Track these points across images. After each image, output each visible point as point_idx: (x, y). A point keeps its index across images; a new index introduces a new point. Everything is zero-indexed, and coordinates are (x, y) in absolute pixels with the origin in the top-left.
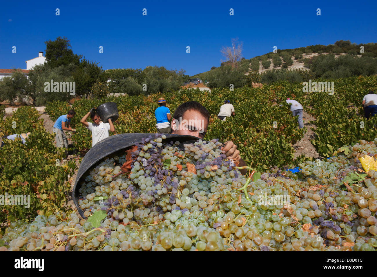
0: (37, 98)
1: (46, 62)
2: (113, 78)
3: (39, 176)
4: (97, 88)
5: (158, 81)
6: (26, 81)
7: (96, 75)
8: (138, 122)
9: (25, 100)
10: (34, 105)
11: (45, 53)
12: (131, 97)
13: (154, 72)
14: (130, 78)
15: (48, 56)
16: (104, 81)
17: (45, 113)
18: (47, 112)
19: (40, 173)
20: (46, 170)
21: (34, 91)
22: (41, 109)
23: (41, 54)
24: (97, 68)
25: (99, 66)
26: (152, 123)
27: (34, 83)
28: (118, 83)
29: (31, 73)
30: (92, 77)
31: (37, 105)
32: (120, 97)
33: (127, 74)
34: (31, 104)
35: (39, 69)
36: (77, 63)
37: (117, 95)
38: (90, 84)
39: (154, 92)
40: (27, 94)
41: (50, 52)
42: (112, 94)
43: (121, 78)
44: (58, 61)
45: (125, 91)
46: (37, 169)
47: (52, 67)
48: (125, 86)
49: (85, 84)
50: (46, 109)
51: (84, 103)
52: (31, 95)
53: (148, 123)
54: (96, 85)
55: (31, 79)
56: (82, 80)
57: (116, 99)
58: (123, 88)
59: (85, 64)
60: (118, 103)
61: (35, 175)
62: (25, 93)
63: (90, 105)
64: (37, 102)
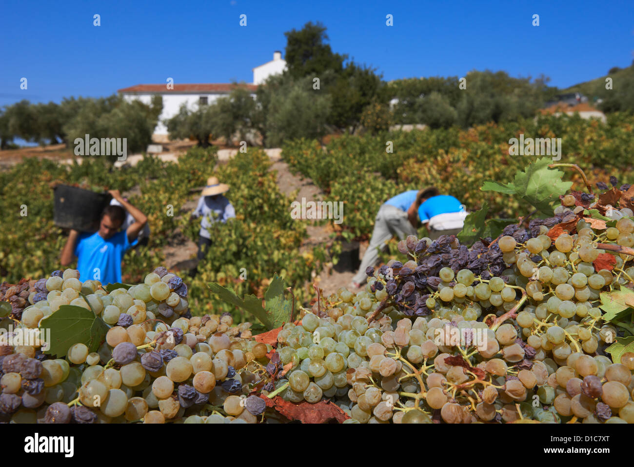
0: (268, 134)
1: (286, 69)
2: (402, 97)
3: (263, 270)
4: (372, 114)
5: (489, 100)
6: (253, 104)
7: (371, 92)
8: (446, 180)
9: (250, 136)
10: (264, 146)
11: (284, 53)
12: (435, 131)
13: (483, 81)
14: (435, 96)
15: (290, 59)
16: (385, 102)
17: (281, 160)
18: (285, 158)
19: (264, 264)
20: (276, 260)
21: (265, 121)
22: (274, 153)
23: (277, 56)
24: (374, 78)
25: (377, 74)
26: (473, 182)
27: (265, 107)
28: (411, 105)
29: (260, 90)
30: (364, 95)
31: (268, 145)
32: (413, 133)
33: (428, 87)
34: (258, 145)
35: (274, 83)
36: (339, 70)
37: (407, 128)
38: (359, 108)
39: (482, 122)
40: (253, 126)
41: (293, 50)
42: (398, 127)
43: (418, 96)
44: (306, 66)
45: (423, 121)
46: (261, 257)
47: (296, 78)
48: (424, 111)
49: (352, 107)
50: (282, 154)
51: (348, 143)
52: (260, 129)
53: (466, 181)
54: (369, 110)
55: (259, 100)
56: (345, 101)
57: (406, 135)
58: (419, 114)
59: (352, 70)
60: (410, 143)
61: (257, 268)
62: (249, 124)
63: (358, 146)
64: (268, 141)
